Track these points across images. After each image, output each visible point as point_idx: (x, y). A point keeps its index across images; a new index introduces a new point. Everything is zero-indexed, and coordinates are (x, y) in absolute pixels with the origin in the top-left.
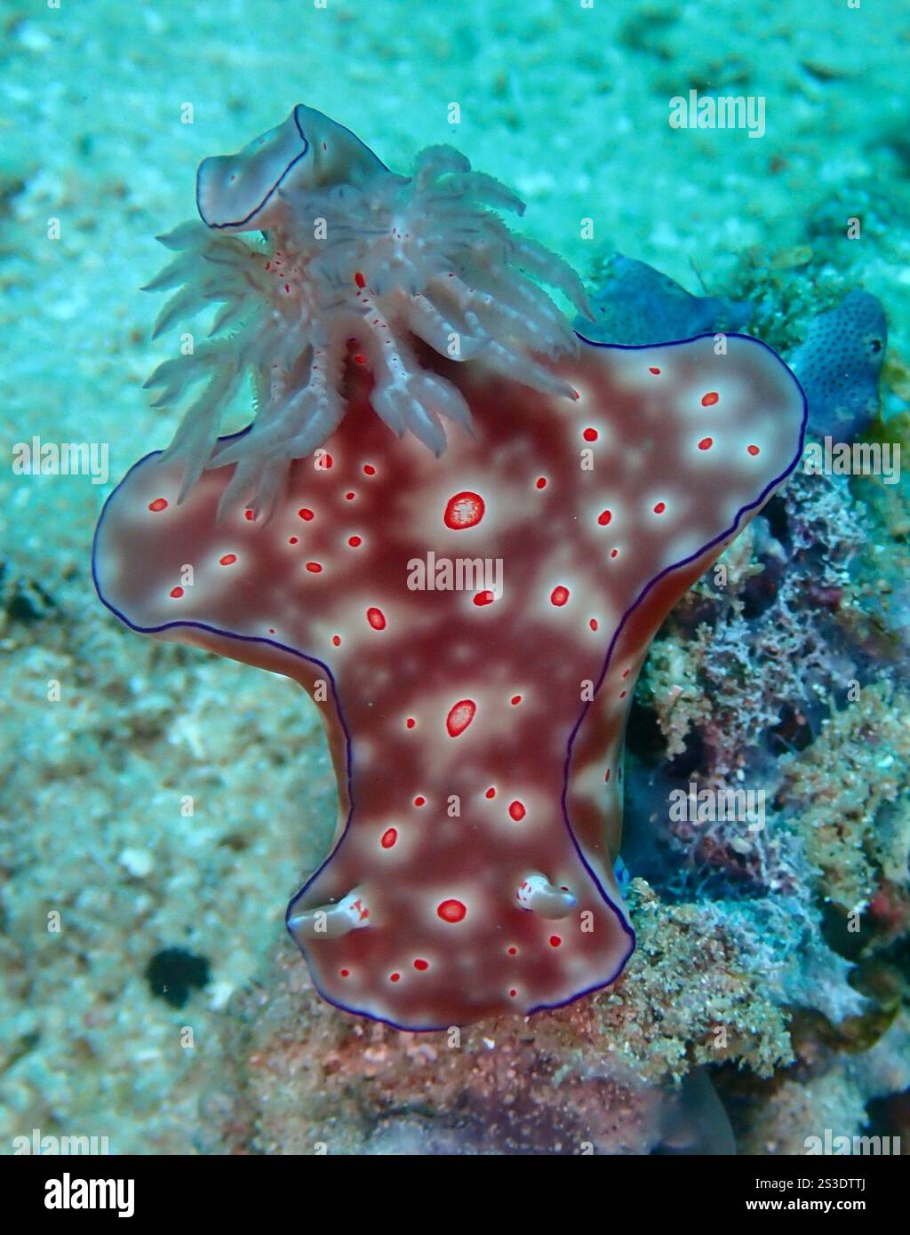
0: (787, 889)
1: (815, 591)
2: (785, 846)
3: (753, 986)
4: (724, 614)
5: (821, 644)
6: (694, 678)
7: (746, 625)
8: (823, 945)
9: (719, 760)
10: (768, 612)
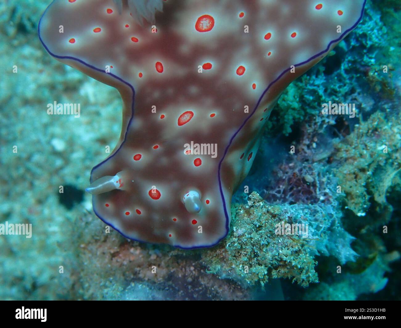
0: (327, 201)
1: (358, 66)
2: (329, 181)
3: (303, 246)
4: (315, 71)
5: (358, 90)
6: (298, 99)
7: (324, 78)
8: (341, 228)
9: (305, 137)
10: (336, 73)
